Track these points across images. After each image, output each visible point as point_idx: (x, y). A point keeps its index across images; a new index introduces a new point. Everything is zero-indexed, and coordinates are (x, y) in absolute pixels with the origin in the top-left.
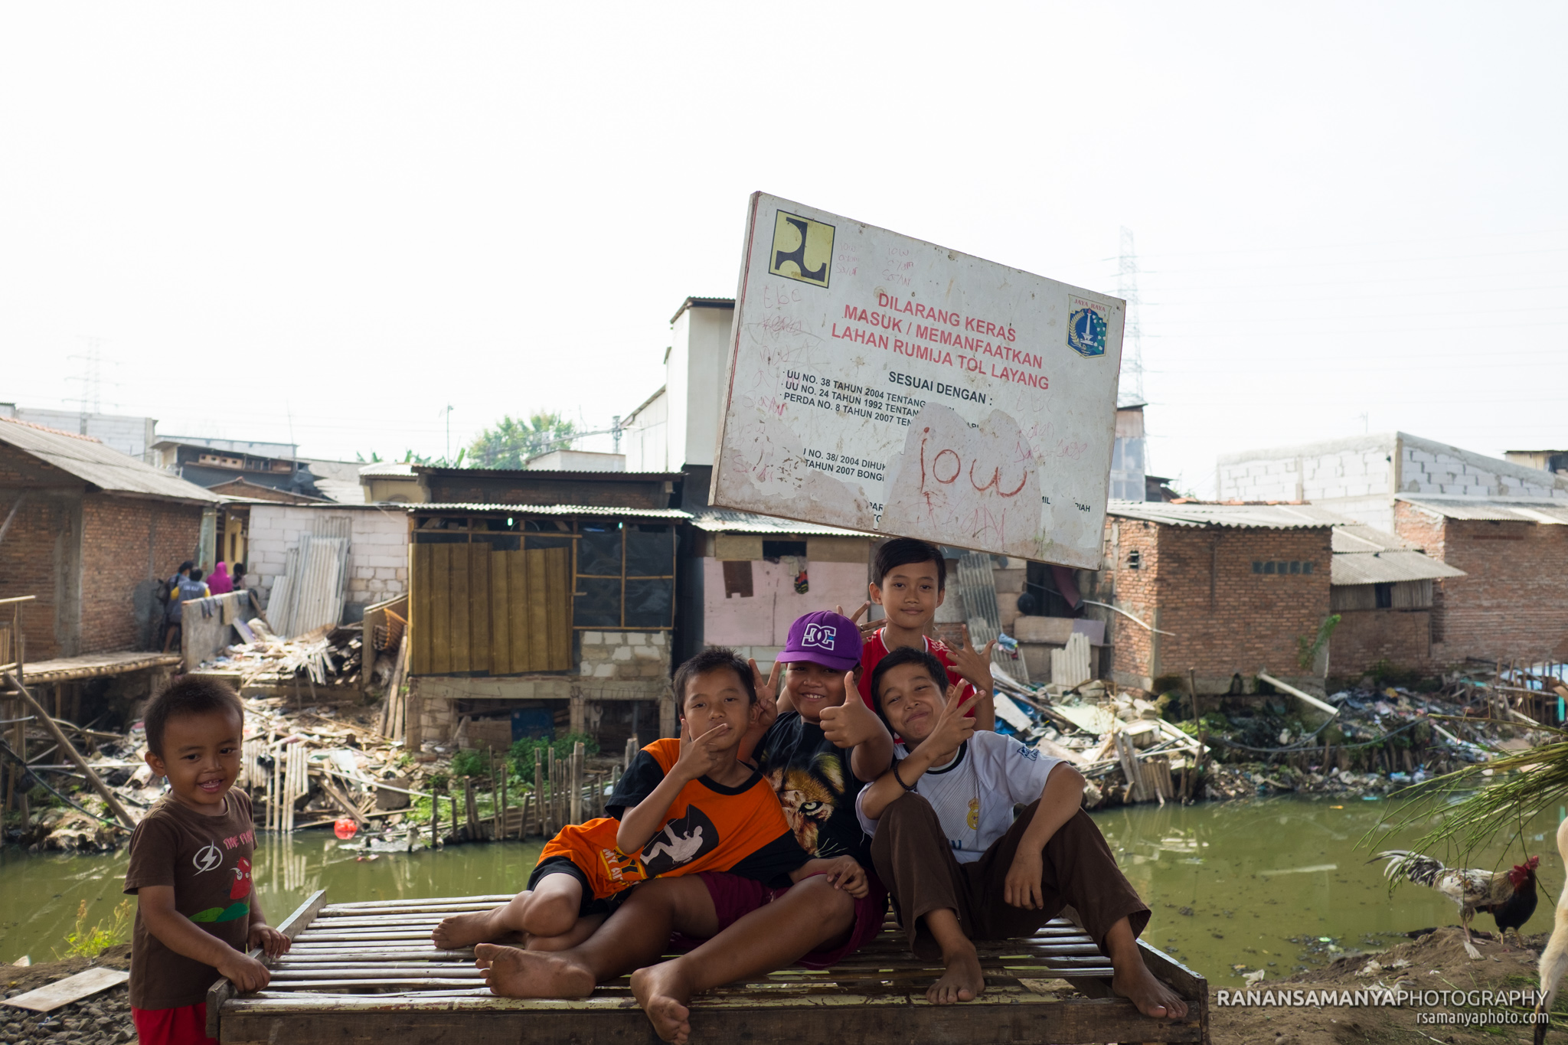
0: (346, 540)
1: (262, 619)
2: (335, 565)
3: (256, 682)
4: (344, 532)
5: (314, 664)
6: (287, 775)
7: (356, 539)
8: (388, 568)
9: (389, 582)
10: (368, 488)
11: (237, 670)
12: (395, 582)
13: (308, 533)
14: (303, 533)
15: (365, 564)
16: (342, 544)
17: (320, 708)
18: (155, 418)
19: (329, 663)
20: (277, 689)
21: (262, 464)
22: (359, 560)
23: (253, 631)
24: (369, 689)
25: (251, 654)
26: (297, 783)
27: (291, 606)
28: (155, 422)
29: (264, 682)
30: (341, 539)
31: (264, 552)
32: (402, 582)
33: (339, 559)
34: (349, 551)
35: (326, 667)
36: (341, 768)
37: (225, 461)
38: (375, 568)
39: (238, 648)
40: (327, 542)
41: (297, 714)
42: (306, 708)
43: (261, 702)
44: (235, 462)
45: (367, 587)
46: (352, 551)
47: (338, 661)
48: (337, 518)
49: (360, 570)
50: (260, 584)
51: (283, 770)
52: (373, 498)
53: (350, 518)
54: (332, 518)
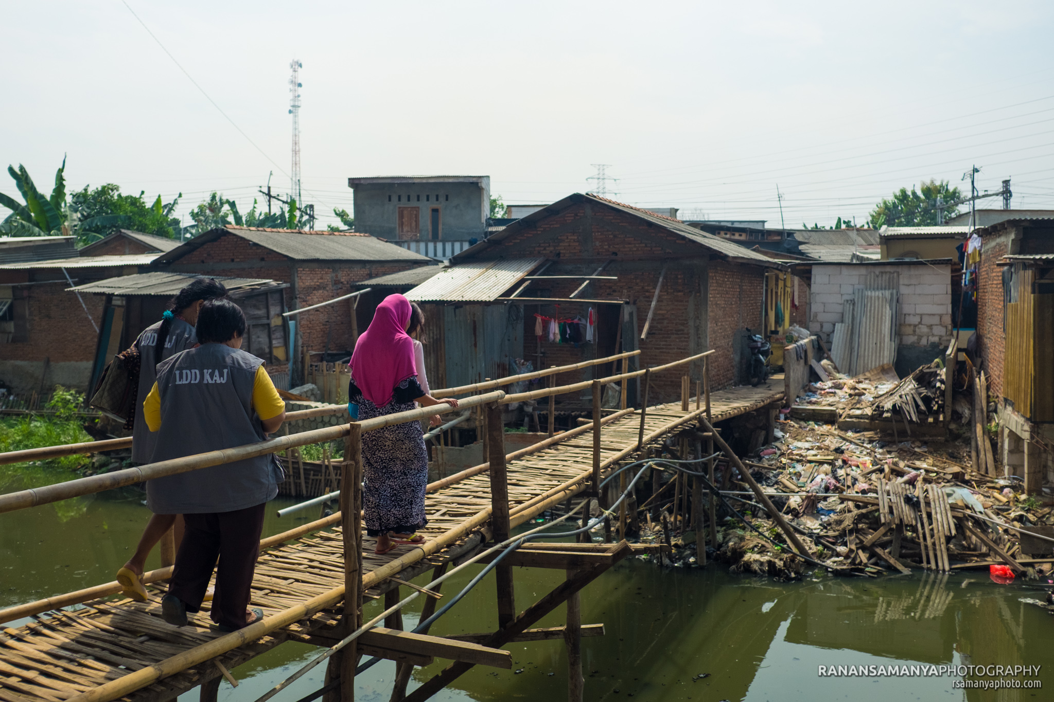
0: (895, 291)
1: (829, 358)
2: (888, 313)
3: (850, 416)
4: (892, 285)
5: (907, 403)
6: (934, 515)
7: (904, 290)
8: (933, 315)
9: (934, 327)
10: (885, 247)
11: (830, 405)
12: (940, 327)
13: (861, 287)
14: (856, 287)
15: (912, 312)
16: (892, 294)
17: (913, 443)
18: (676, 208)
19: (920, 403)
20: (870, 423)
21: (760, 235)
22: (907, 309)
23: (825, 370)
24: (953, 426)
25: (833, 390)
26: (943, 522)
27: (851, 349)
28: (677, 210)
29: (857, 417)
30: (890, 291)
31: (824, 304)
32: (946, 327)
33: (891, 309)
34: (898, 301)
35: (917, 406)
36: (976, 510)
37: (734, 235)
38: (921, 315)
39: (819, 385)
40: (879, 293)
41: (894, 448)
42: (901, 442)
43: (858, 434)
44: (740, 235)
45: (914, 331)
46: (900, 300)
47: (927, 400)
48: (886, 273)
49: (907, 317)
50: (821, 330)
51: (929, 510)
52: (888, 256)
53: (898, 273)
54: (882, 273)
